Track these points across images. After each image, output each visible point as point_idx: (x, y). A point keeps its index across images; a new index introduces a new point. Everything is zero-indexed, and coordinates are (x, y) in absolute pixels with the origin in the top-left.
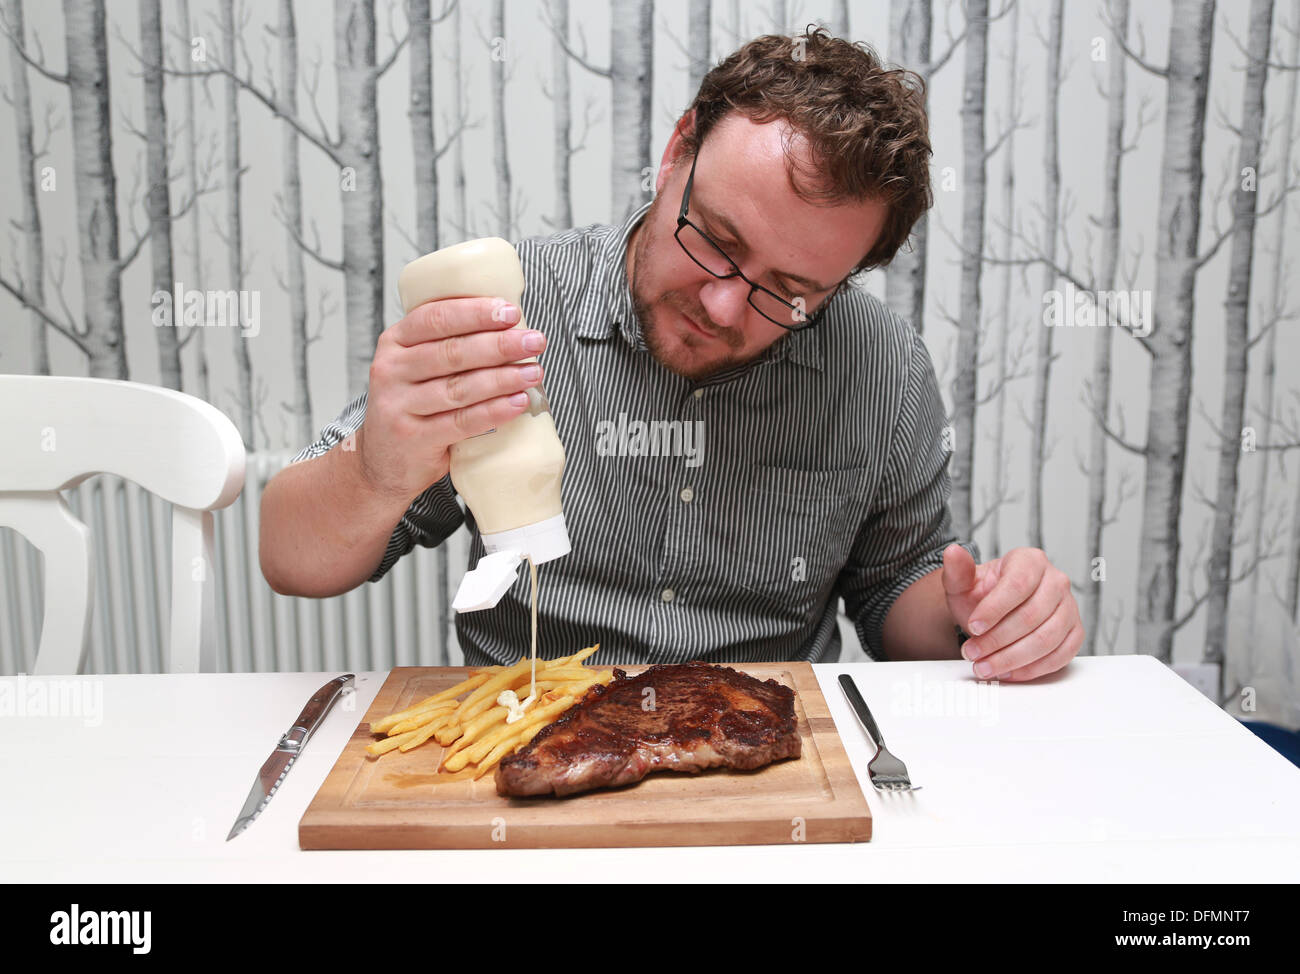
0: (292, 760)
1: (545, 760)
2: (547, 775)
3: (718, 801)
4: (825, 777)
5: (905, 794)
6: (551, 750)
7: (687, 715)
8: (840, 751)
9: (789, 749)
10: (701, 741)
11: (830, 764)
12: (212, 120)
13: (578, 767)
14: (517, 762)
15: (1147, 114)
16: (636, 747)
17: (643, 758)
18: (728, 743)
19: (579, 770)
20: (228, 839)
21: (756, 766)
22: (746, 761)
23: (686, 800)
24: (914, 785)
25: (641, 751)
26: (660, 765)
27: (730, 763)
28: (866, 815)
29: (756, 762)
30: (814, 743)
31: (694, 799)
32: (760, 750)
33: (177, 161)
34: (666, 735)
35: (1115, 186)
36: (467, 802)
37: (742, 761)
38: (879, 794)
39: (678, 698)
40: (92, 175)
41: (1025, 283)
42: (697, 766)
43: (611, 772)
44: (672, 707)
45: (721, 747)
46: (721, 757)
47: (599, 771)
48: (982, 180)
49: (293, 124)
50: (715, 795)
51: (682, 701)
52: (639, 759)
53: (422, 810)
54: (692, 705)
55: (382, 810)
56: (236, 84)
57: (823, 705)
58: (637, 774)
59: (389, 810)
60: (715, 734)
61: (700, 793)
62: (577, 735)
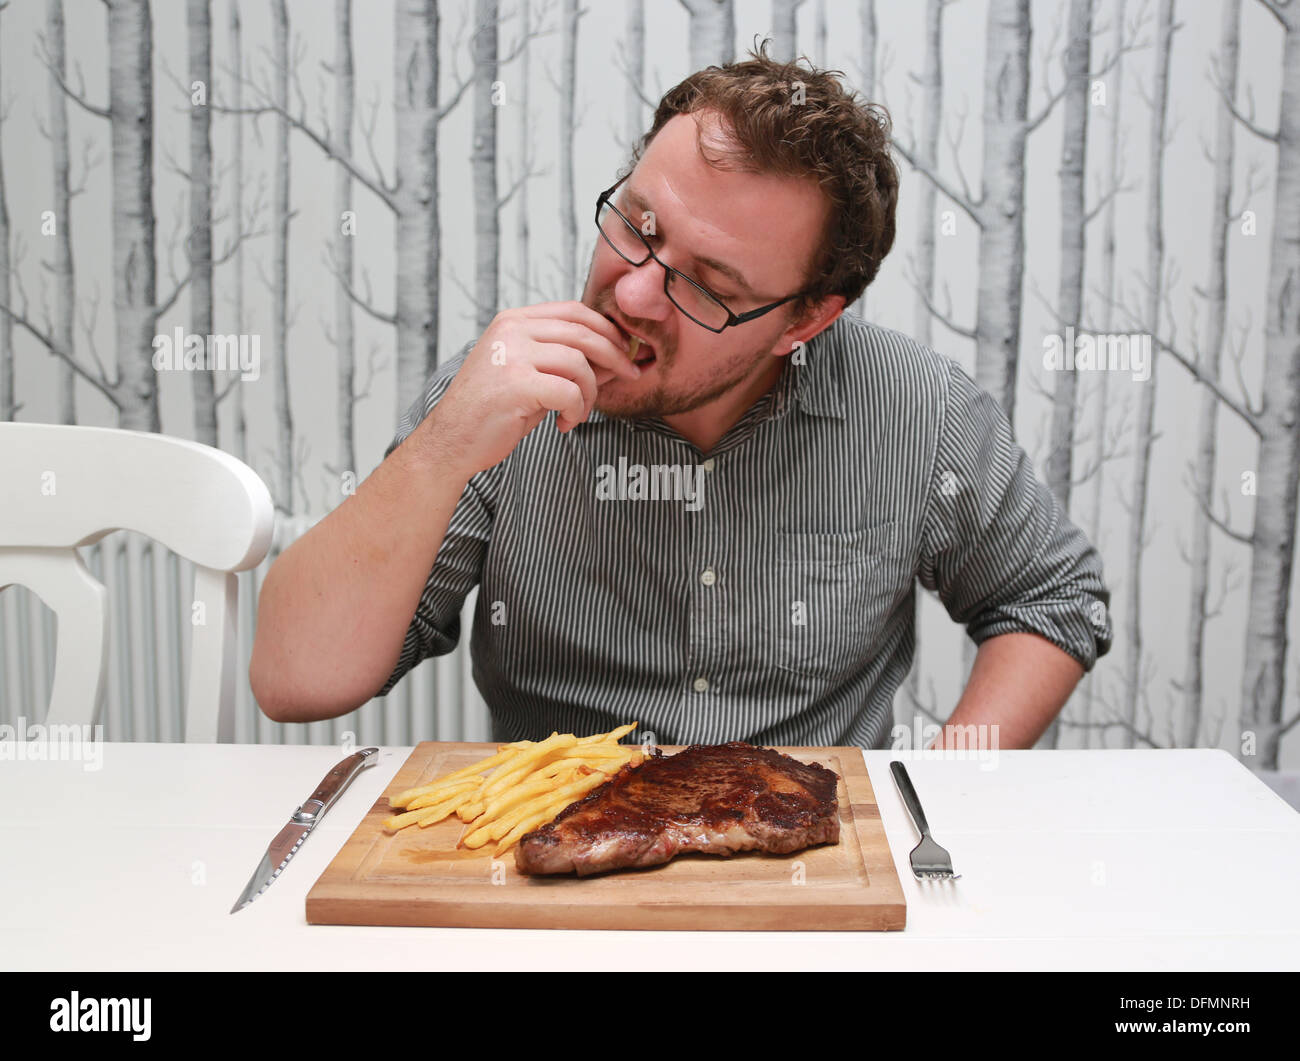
0: (306, 834)
1: (567, 837)
2: (570, 851)
3: (748, 885)
4: (862, 864)
5: (946, 883)
6: (574, 828)
7: (721, 796)
8: (881, 838)
9: (826, 833)
10: (733, 822)
11: (868, 851)
12: (262, 160)
13: (602, 844)
14: (538, 837)
15: (1256, 180)
16: (665, 827)
17: (671, 838)
18: (762, 825)
19: (603, 848)
20: (232, 912)
21: (790, 850)
22: (779, 844)
23: (715, 883)
24: (956, 874)
25: (671, 831)
26: (689, 846)
27: (763, 846)
28: (899, 902)
29: (790, 845)
30: (854, 830)
31: (721, 882)
32: (794, 832)
33: (221, 204)
34: (697, 815)
35: (1221, 256)
37: (775, 845)
38: (919, 883)
39: (715, 779)
40: (131, 215)
42: (728, 848)
43: (636, 851)
44: (707, 788)
45: (754, 829)
46: (754, 839)
47: (624, 850)
48: (1081, 245)
49: (346, 166)
50: (745, 879)
51: (718, 781)
52: (667, 839)
53: (436, 886)
54: (728, 786)
55: (395, 885)
56: (288, 123)
57: (869, 791)
58: (664, 855)
59: (403, 885)
60: (748, 815)
61: (730, 876)
62: (604, 814)
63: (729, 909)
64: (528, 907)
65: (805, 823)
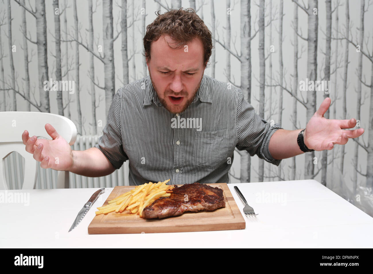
0: (87, 210)
1: (156, 209)
2: (157, 212)
3: (203, 219)
4: (232, 212)
5: (254, 216)
6: (157, 206)
7: (194, 196)
8: (236, 205)
9: (222, 205)
10: (198, 203)
11: (233, 209)
12: (72, 52)
14: (148, 209)
15: (303, 49)
17: (182, 208)
18: (206, 203)
19: (165, 211)
20: (69, 231)
21: (213, 209)
22: (211, 208)
23: (195, 219)
24: (256, 213)
25: (182, 206)
26: (187, 210)
27: (206, 209)
28: (244, 222)
29: (213, 208)
30: (228, 204)
31: (197, 219)
32: (214, 205)
33: (63, 63)
34: (189, 202)
35: (296, 67)
36: (134, 221)
37: (210, 208)
38: (246, 216)
39: (192, 192)
40: (42, 67)
41: (275, 91)
42: (197, 210)
44: (190, 195)
45: (204, 204)
46: (204, 207)
47: (171, 211)
48: (264, 65)
49: (92, 53)
50: (203, 218)
51: (193, 193)
52: (181, 208)
53: (122, 223)
54: (196, 194)
55: (111, 223)
56: (78, 43)
57: (230, 194)
58: (181, 212)
59: (113, 223)
60: (202, 201)
61: (199, 217)
62: (164, 202)
63: (199, 226)
64: (146, 228)
65: (217, 202)
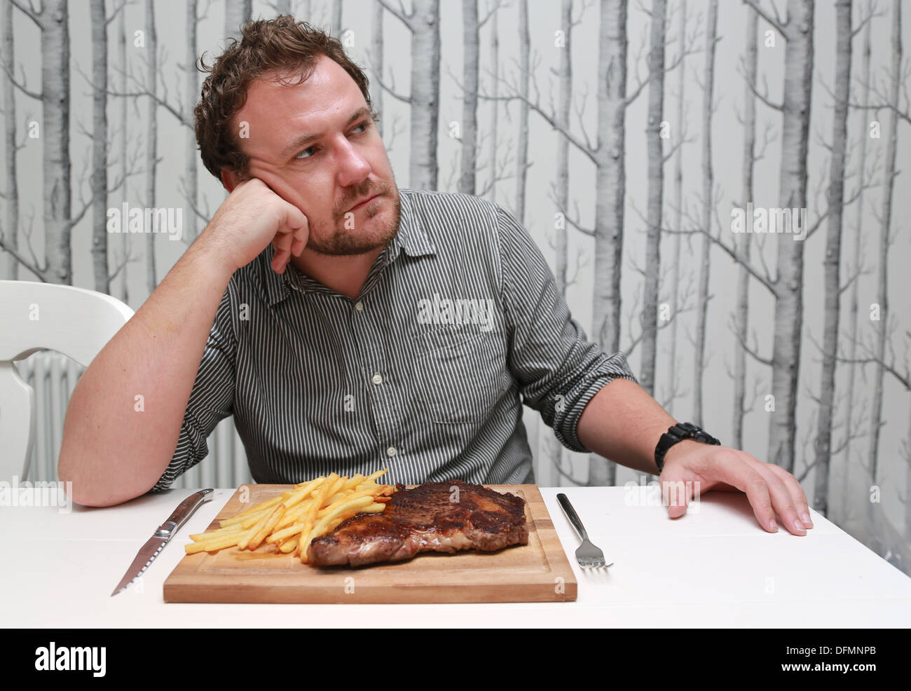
0: (163, 544)
1: (344, 540)
2: (345, 550)
3: (467, 572)
4: (545, 557)
5: (601, 569)
6: (348, 534)
7: (447, 513)
8: (556, 541)
9: (519, 538)
10: (456, 530)
11: (548, 549)
13: (367, 545)
14: (323, 540)
16: (410, 534)
17: (414, 541)
18: (476, 532)
19: (368, 548)
20: (113, 595)
21: (496, 548)
22: (488, 545)
23: (445, 571)
24: (608, 563)
25: (413, 537)
26: (427, 547)
27: (477, 546)
28: (574, 582)
29: (495, 545)
30: (537, 537)
31: (450, 571)
32: (498, 536)
34: (431, 526)
36: (286, 570)
37: (486, 544)
38: (583, 570)
39: (442, 503)
41: (690, 247)
42: (453, 548)
43: (391, 549)
44: (437, 509)
45: (471, 534)
46: (471, 541)
47: (382, 549)
50: (466, 568)
51: (444, 504)
52: (412, 542)
53: (253, 576)
54: (451, 507)
55: (225, 575)
57: (545, 512)
58: (409, 553)
59: (230, 575)
60: (466, 525)
61: (455, 566)
62: (368, 526)
63: (455, 588)
64: (317, 589)
65: (505, 530)
